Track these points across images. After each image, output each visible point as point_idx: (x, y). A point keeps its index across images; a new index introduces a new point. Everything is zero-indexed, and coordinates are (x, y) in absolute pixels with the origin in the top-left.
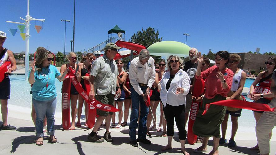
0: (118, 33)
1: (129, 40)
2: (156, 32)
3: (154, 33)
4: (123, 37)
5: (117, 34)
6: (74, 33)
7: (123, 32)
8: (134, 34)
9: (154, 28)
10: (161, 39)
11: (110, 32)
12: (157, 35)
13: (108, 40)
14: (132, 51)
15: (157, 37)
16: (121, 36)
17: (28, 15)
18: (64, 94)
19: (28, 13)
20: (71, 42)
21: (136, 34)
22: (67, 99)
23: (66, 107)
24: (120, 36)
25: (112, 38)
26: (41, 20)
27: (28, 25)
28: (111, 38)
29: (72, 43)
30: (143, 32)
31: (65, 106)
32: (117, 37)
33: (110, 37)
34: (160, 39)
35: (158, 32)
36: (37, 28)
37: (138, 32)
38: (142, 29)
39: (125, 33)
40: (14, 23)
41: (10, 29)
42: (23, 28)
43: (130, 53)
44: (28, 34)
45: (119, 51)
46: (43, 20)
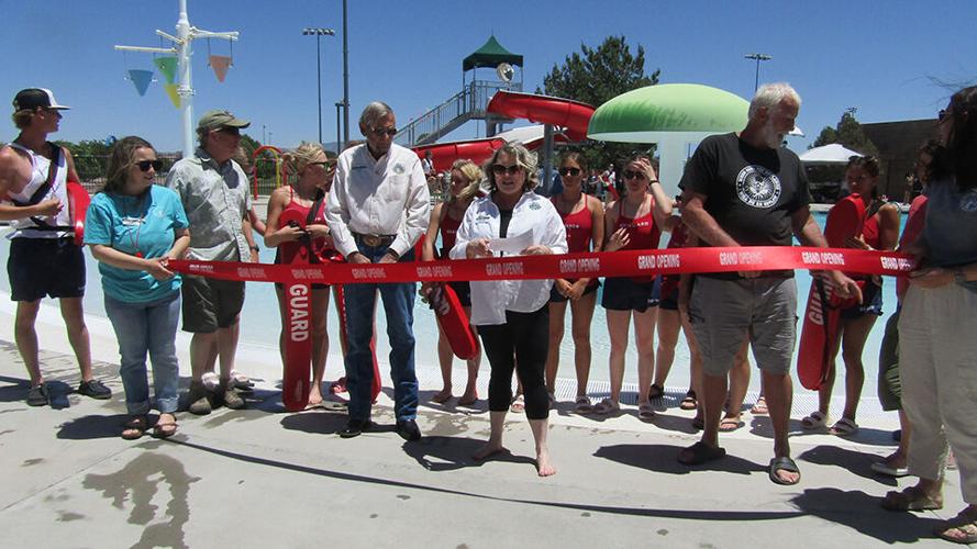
0: (500, 67)
1: (538, 89)
2: (634, 54)
3: (628, 59)
4: (516, 79)
5: (496, 67)
6: (346, 75)
7: (517, 61)
8: (555, 68)
9: (623, 39)
10: (654, 77)
11: (469, 64)
12: (640, 62)
13: (464, 92)
14: (547, 131)
15: (640, 70)
16: (509, 75)
17: (184, 21)
18: (295, 290)
19: (184, 14)
20: (338, 105)
21: (560, 69)
22: (306, 305)
23: (302, 336)
24: (504, 77)
25: (478, 84)
26: (227, 35)
27: (185, 58)
28: (473, 84)
29: (342, 108)
30: (586, 58)
31: (299, 330)
32: (493, 80)
33: (468, 83)
34: (650, 78)
35: (641, 53)
36: (218, 63)
37: (568, 60)
38: (584, 48)
39: (521, 66)
40: (139, 51)
41: (130, 72)
42: (169, 65)
43: (543, 136)
44: (187, 87)
45: (501, 131)
46: (233, 35)
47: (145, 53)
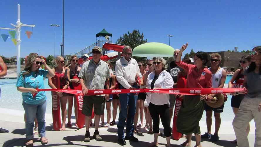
0: (106, 36)
1: (117, 42)
2: (141, 34)
3: (139, 36)
4: (110, 40)
5: (105, 36)
6: (63, 37)
7: (110, 35)
8: (121, 37)
9: (139, 31)
10: (146, 40)
11: (98, 35)
12: (142, 37)
13: (96, 43)
14: (119, 53)
15: (142, 39)
16: (108, 39)
17: (19, 21)
19: (19, 19)
20: (61, 46)
21: (122, 37)
22: (57, 101)
23: (56, 109)
24: (107, 39)
25: (100, 41)
26: (32, 26)
27: (19, 31)
28: (99, 41)
29: (62, 46)
30: (129, 35)
32: (104, 40)
33: (97, 40)
34: (145, 41)
35: (142, 34)
36: (28, 33)
37: (124, 35)
38: (128, 32)
39: (112, 36)
40: (5, 29)
41: (2, 35)
42: (14, 34)
43: (117, 55)
44: (19, 39)
45: (106, 53)
46: (33, 26)
47: (7, 30)
